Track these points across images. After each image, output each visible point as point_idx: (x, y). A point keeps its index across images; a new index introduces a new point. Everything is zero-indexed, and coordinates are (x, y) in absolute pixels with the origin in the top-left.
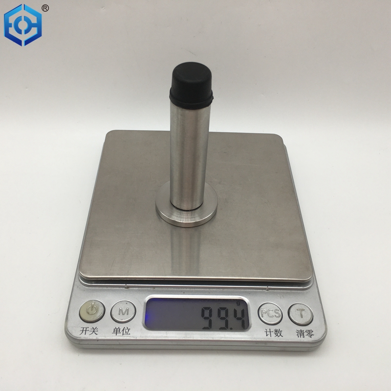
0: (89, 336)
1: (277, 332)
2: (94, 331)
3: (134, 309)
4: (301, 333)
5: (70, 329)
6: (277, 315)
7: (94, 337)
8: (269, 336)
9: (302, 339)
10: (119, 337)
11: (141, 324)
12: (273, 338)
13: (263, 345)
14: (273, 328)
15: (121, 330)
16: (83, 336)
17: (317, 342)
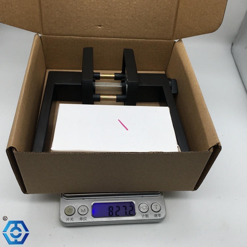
0: (69, 221)
1: (147, 216)
2: (72, 219)
3: (87, 209)
4: (156, 215)
5: (62, 219)
6: (147, 208)
7: (72, 222)
8: (143, 217)
9: (156, 218)
10: (82, 221)
11: (91, 215)
12: (145, 218)
13: (141, 221)
14: (145, 214)
15: (83, 218)
16: (67, 222)
17: (162, 219)
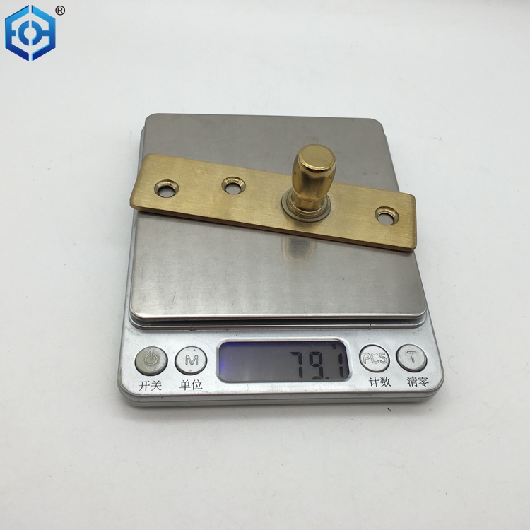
0: (150, 391)
1: (385, 381)
2: (156, 385)
3: (204, 358)
4: (413, 381)
5: (126, 384)
6: (383, 360)
7: (156, 392)
8: (374, 385)
9: (414, 388)
10: (189, 391)
11: (215, 376)
12: (380, 387)
13: (368, 396)
14: (379, 376)
15: (191, 383)
16: (143, 392)
17: (433, 392)
